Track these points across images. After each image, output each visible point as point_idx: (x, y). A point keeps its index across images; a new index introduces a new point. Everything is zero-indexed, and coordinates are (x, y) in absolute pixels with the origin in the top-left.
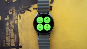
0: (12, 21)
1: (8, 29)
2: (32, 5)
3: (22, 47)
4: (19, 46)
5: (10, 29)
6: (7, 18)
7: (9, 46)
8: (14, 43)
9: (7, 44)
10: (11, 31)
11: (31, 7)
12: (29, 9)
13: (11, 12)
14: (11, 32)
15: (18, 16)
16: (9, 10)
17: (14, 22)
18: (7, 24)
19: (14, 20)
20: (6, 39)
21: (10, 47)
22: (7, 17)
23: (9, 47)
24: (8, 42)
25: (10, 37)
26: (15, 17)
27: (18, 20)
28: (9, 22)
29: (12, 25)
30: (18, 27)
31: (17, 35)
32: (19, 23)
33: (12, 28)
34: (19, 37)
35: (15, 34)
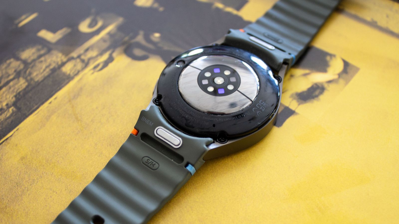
0: (60, 55)
1: (11, 71)
5: (18, 74)
6: (54, 33)
10: (11, 84)
13: (90, 26)
15: (101, 54)
17: (63, 64)
18: (28, 54)
19: (72, 58)
22: (54, 31)
26: (87, 50)
27: (91, 66)
28: (42, 52)
29: (42, 71)
30: (60, 89)
31: (15, 115)
32: (81, 79)
33: (26, 78)
34: (14, 132)
35: (11, 107)
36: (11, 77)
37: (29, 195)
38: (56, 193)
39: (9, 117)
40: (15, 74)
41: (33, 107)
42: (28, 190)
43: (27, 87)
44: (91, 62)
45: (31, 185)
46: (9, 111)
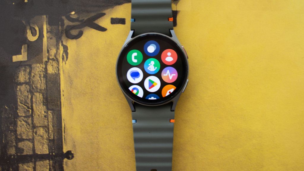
0: (38, 65)
1: (26, 93)
2: (109, 10)
3: (73, 157)
4: (65, 151)
5: (31, 92)
6: (21, 54)
7: (27, 152)
8: (45, 141)
9: (20, 145)
10: (34, 100)
11: (104, 14)
12: (96, 22)
13: (34, 34)
14: (34, 105)
15: (58, 49)
16: (28, 27)
17: (46, 69)
18: (22, 77)
19: (47, 62)
20: (19, 129)
21: (31, 156)
22: (19, 53)
23: (27, 155)
24: (24, 140)
25: (33, 120)
26: (48, 52)
27: (61, 60)
28: (28, 70)
29: (40, 81)
30: (60, 85)
31: (55, 114)
32: (63, 71)
33: (37, 92)
34: (64, 122)
35: (48, 112)
36: (30, 97)
37: (101, 143)
38: (111, 134)
39: (53, 118)
40: (29, 93)
41: (58, 104)
42: (99, 142)
43: (43, 95)
44: (58, 57)
45: (97, 139)
46: (49, 114)
